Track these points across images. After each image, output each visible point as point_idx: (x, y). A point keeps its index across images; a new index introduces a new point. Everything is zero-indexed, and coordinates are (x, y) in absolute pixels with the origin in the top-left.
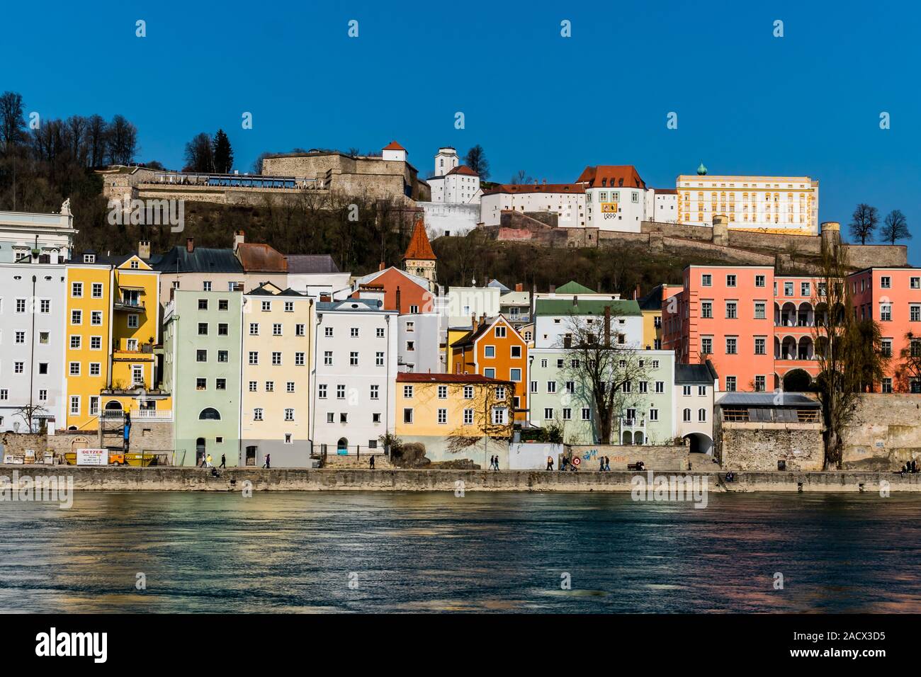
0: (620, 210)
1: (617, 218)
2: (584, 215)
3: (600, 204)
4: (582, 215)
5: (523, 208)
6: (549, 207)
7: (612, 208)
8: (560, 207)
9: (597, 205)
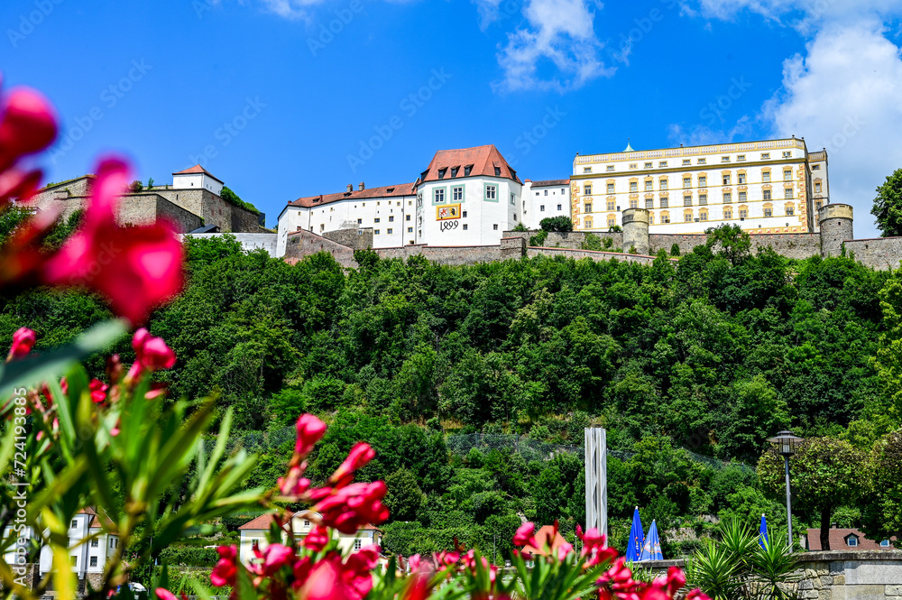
0: (465, 214)
1: (460, 226)
2: (414, 230)
3: (434, 209)
4: (410, 229)
5: (323, 226)
6: (360, 221)
7: (453, 212)
8: (377, 220)
9: (430, 209)
